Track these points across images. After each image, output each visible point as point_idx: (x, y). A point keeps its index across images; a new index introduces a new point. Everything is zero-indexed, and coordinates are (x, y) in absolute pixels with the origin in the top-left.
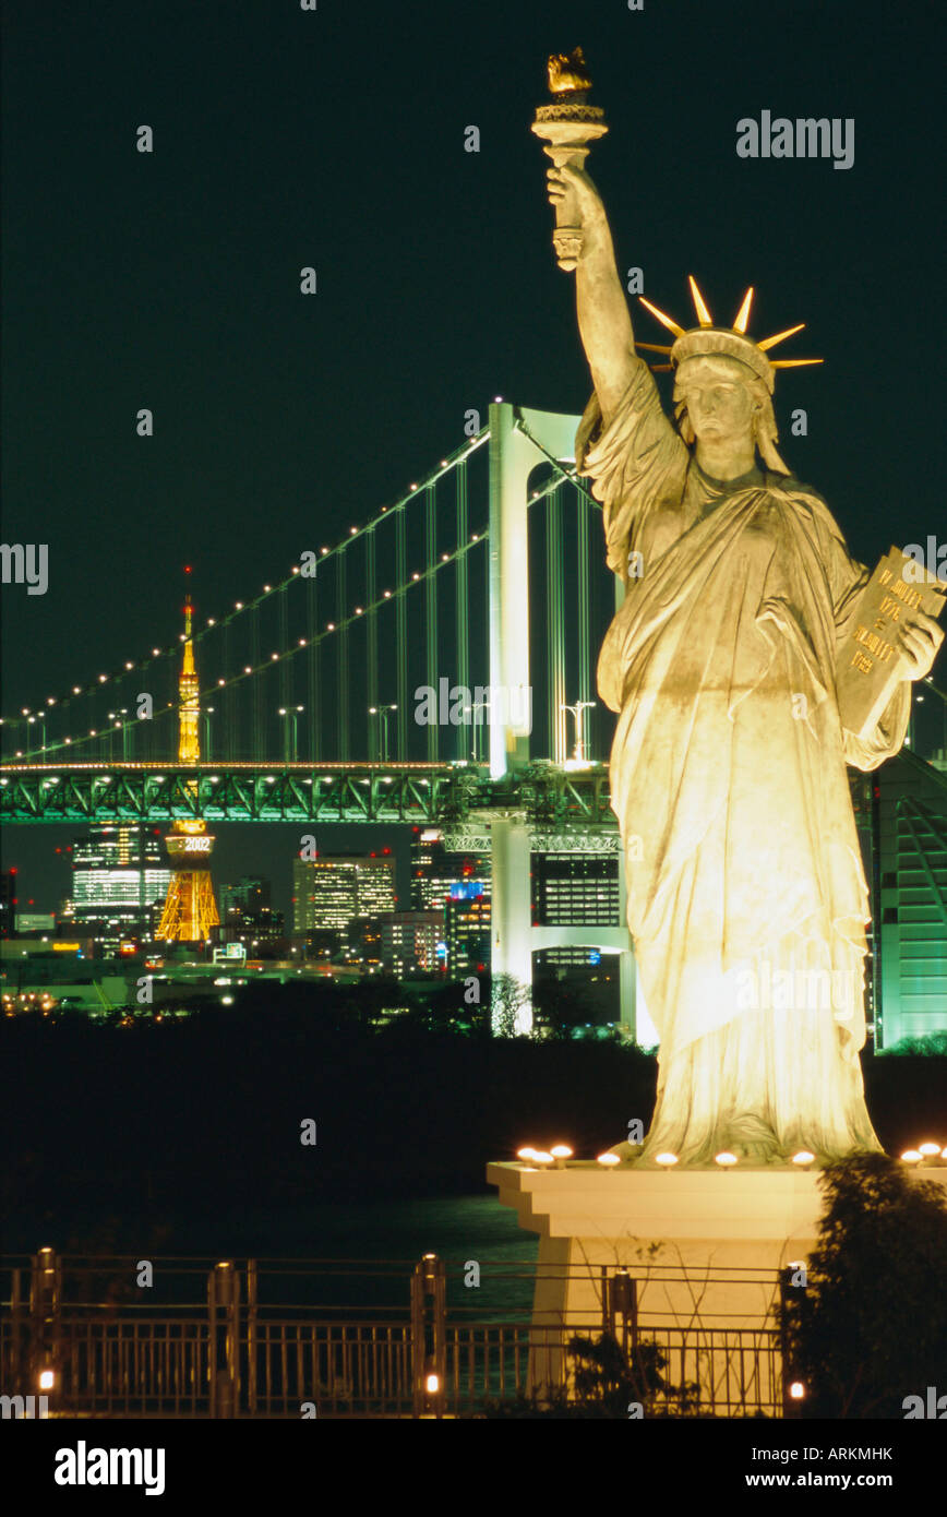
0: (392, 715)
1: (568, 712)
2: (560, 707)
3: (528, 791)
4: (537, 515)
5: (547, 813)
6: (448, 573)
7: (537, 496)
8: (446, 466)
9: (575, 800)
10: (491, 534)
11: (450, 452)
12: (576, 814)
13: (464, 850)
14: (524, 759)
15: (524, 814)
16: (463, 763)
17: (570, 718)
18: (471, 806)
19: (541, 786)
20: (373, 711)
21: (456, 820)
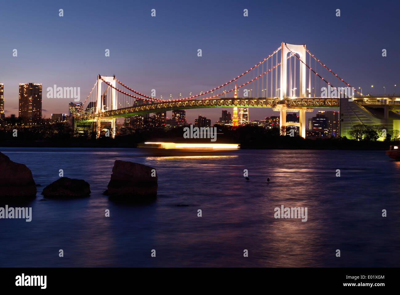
0: (265, 91)
1: (292, 91)
2: (291, 90)
3: (286, 101)
4: (288, 60)
5: (289, 105)
6: (274, 70)
7: (288, 58)
8: (274, 53)
9: (293, 103)
10: (281, 63)
11: (275, 50)
12: (293, 105)
13: (276, 111)
14: (286, 97)
15: (285, 105)
16: (276, 98)
17: (293, 91)
18: (277, 104)
19: (288, 101)
20: (262, 90)
21: (275, 106)
